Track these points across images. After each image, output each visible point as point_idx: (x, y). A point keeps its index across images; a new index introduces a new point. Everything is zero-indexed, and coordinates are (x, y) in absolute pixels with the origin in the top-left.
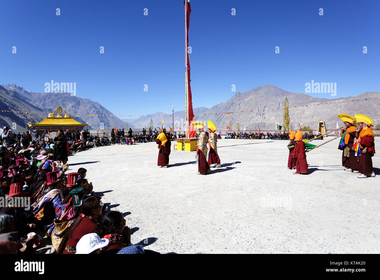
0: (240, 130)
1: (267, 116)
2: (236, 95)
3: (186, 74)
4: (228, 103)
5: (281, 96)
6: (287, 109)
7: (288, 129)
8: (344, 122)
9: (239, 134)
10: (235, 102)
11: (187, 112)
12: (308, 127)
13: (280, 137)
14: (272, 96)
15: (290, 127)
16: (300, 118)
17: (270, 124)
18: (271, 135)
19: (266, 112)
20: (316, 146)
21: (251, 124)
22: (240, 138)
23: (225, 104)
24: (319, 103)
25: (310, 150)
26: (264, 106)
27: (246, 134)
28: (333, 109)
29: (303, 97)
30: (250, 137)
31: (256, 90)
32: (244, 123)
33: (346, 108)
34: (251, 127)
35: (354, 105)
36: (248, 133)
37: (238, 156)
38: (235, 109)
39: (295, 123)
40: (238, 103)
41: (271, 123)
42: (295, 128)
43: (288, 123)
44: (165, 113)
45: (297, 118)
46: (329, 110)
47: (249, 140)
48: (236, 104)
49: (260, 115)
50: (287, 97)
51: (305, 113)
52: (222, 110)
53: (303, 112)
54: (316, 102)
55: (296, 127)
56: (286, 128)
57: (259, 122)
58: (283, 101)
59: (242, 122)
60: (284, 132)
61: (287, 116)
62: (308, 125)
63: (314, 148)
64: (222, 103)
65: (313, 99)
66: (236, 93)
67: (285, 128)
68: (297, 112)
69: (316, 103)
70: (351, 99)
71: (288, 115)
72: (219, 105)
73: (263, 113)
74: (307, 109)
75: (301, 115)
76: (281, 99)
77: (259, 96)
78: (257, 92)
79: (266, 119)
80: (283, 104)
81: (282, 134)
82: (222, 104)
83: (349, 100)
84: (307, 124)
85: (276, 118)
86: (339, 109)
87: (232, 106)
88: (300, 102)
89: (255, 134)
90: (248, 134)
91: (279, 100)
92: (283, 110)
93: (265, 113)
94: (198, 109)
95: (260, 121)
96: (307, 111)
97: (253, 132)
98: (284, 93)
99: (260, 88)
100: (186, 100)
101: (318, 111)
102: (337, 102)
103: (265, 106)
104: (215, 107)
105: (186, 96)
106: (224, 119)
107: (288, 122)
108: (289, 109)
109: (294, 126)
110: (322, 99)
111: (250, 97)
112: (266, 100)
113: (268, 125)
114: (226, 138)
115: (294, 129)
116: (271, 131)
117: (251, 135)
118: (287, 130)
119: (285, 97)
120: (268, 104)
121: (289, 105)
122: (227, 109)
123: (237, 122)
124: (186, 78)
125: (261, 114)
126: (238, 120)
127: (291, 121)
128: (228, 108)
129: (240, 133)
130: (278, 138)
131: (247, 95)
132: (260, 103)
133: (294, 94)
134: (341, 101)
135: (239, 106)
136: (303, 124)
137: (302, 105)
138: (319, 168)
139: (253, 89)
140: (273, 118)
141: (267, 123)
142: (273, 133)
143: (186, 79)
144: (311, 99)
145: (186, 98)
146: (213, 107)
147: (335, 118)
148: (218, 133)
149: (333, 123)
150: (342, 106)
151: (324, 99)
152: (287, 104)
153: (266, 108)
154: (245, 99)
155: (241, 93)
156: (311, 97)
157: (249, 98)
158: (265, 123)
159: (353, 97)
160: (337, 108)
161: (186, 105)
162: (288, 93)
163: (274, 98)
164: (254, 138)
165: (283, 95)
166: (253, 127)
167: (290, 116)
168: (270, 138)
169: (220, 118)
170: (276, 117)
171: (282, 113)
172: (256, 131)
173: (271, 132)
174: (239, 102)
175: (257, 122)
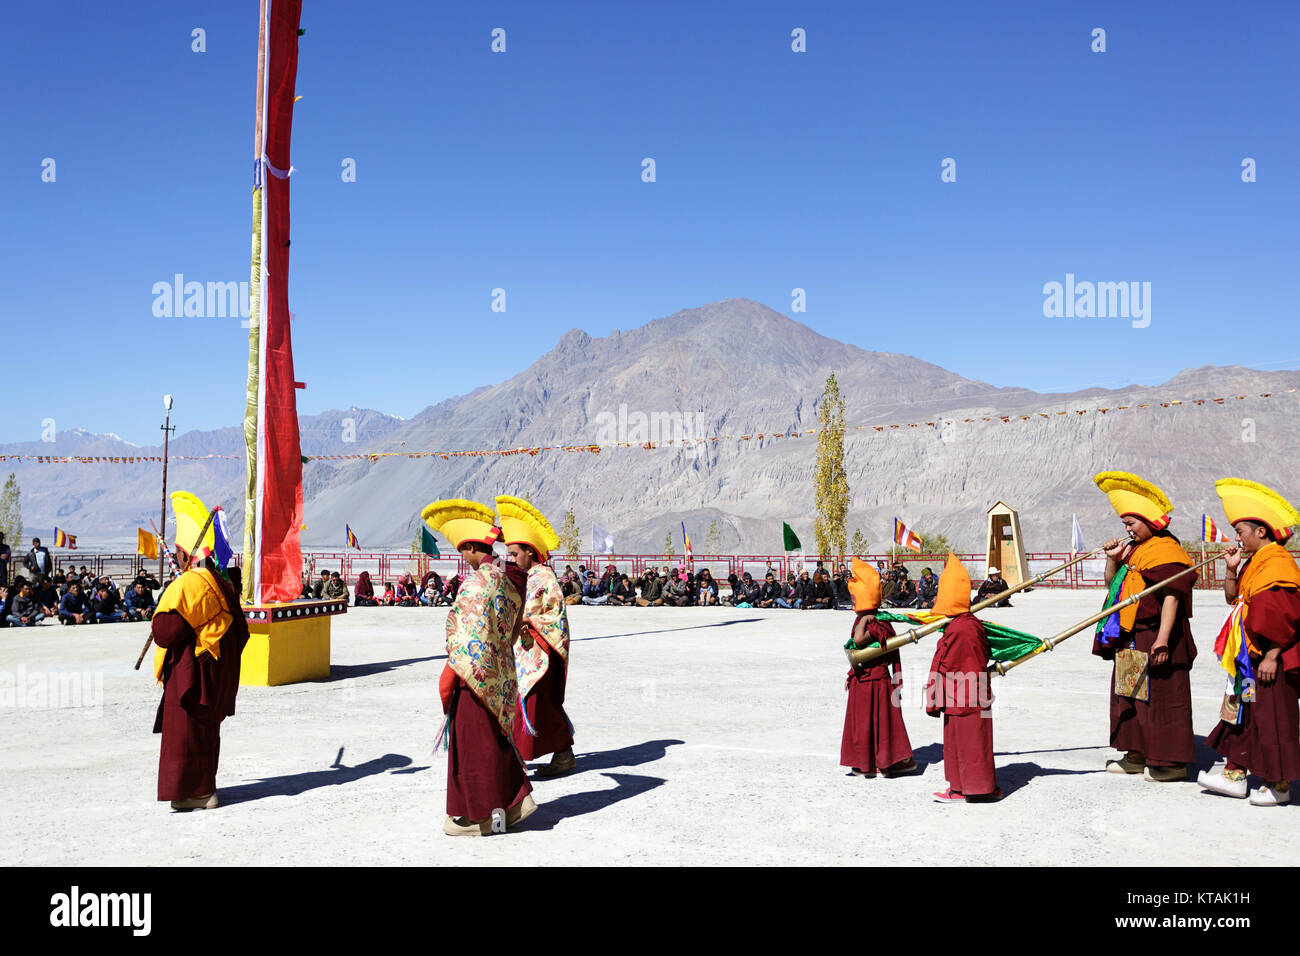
0: (582, 550)
1: (732, 473)
2: (563, 349)
3: (255, 205)
4: (518, 392)
5: (804, 363)
6: (834, 438)
7: (842, 546)
8: (1123, 516)
9: (576, 578)
10: (556, 386)
11: (255, 440)
12: (940, 537)
13: (796, 595)
14: (759, 366)
15: (849, 539)
16: (900, 491)
17: (747, 521)
18: (752, 581)
19: (727, 449)
20: (1040, 642)
21: (646, 519)
22: (580, 602)
23: (500, 396)
24: (992, 411)
25: (1011, 667)
26: (719, 417)
27: (614, 576)
28: (1059, 446)
29: (919, 376)
30: (638, 591)
31: (678, 325)
32: (606, 514)
33: (1117, 444)
34: (647, 538)
35: (1152, 427)
36: (624, 567)
38: (555, 425)
39: (874, 514)
40: (575, 394)
41: (755, 515)
42: (876, 541)
43: (840, 514)
44: (111, 441)
45: (889, 490)
46: (1040, 451)
47: (626, 611)
48: (563, 397)
49: (696, 467)
50: (838, 374)
51: (925, 464)
52: (479, 434)
53: (919, 454)
54: (978, 404)
55: (881, 539)
56: (831, 544)
57: (688, 506)
58: (815, 396)
59: (594, 508)
60: (820, 563)
61: (833, 475)
62: (941, 526)
63: (1030, 654)
64: (479, 391)
65: (967, 387)
66: (567, 336)
67: (824, 544)
68: (888, 455)
69: (982, 411)
70: (1135, 397)
71: (842, 474)
72: (461, 400)
73: (712, 455)
74: (937, 442)
75: (907, 471)
76: (807, 384)
77: (690, 360)
78: (679, 339)
79: (725, 488)
80: (818, 409)
81: (811, 577)
82: (482, 397)
83: (1128, 401)
84: (937, 522)
85: (782, 484)
86: (1084, 449)
87: (539, 413)
88: (904, 401)
89: (662, 574)
90: (625, 577)
91: (798, 388)
92: (816, 446)
93: (724, 456)
94: (333, 422)
95: (693, 502)
96: (937, 454)
97: (656, 564)
98: (822, 349)
99: (695, 317)
100: (251, 366)
101: (989, 454)
102: (1072, 408)
103: (723, 420)
104: (440, 415)
105: (252, 341)
106: (490, 483)
107: (843, 511)
108: (847, 440)
109: (874, 529)
110: (1006, 389)
111: (644, 363)
112: (730, 385)
113: (736, 523)
115: (872, 550)
116: (753, 559)
117: (641, 583)
118: (835, 552)
119: (825, 372)
120: (737, 404)
121: (848, 416)
122: (507, 423)
123: (566, 504)
124: (255, 225)
125: (703, 464)
126: (569, 495)
127: (857, 505)
128: (515, 424)
129: (583, 569)
130: (787, 596)
131: (623, 347)
132: (698, 400)
133: (875, 355)
134: (1090, 406)
135: (577, 411)
136: (918, 520)
137: (910, 416)
138: (1043, 762)
139: (660, 321)
140: (765, 484)
141: (735, 509)
142: (758, 571)
143: (254, 237)
144: (956, 386)
145: (253, 351)
146: (428, 409)
147: (1069, 492)
148: (451, 567)
149: (1059, 517)
150: (1097, 432)
151: (1014, 389)
152: (834, 411)
153: (727, 430)
154: (615, 374)
155: (592, 334)
156: (956, 377)
157: (635, 369)
158: (723, 514)
159: (1145, 389)
160: (1079, 441)
161: (250, 395)
162: (844, 353)
163: (772, 373)
164: (659, 601)
165: (817, 362)
166: (654, 535)
167: (851, 480)
168: (742, 600)
169: (469, 481)
170: (781, 478)
171: (809, 459)
172: (670, 557)
173: (749, 566)
174: (583, 390)
175: (679, 507)
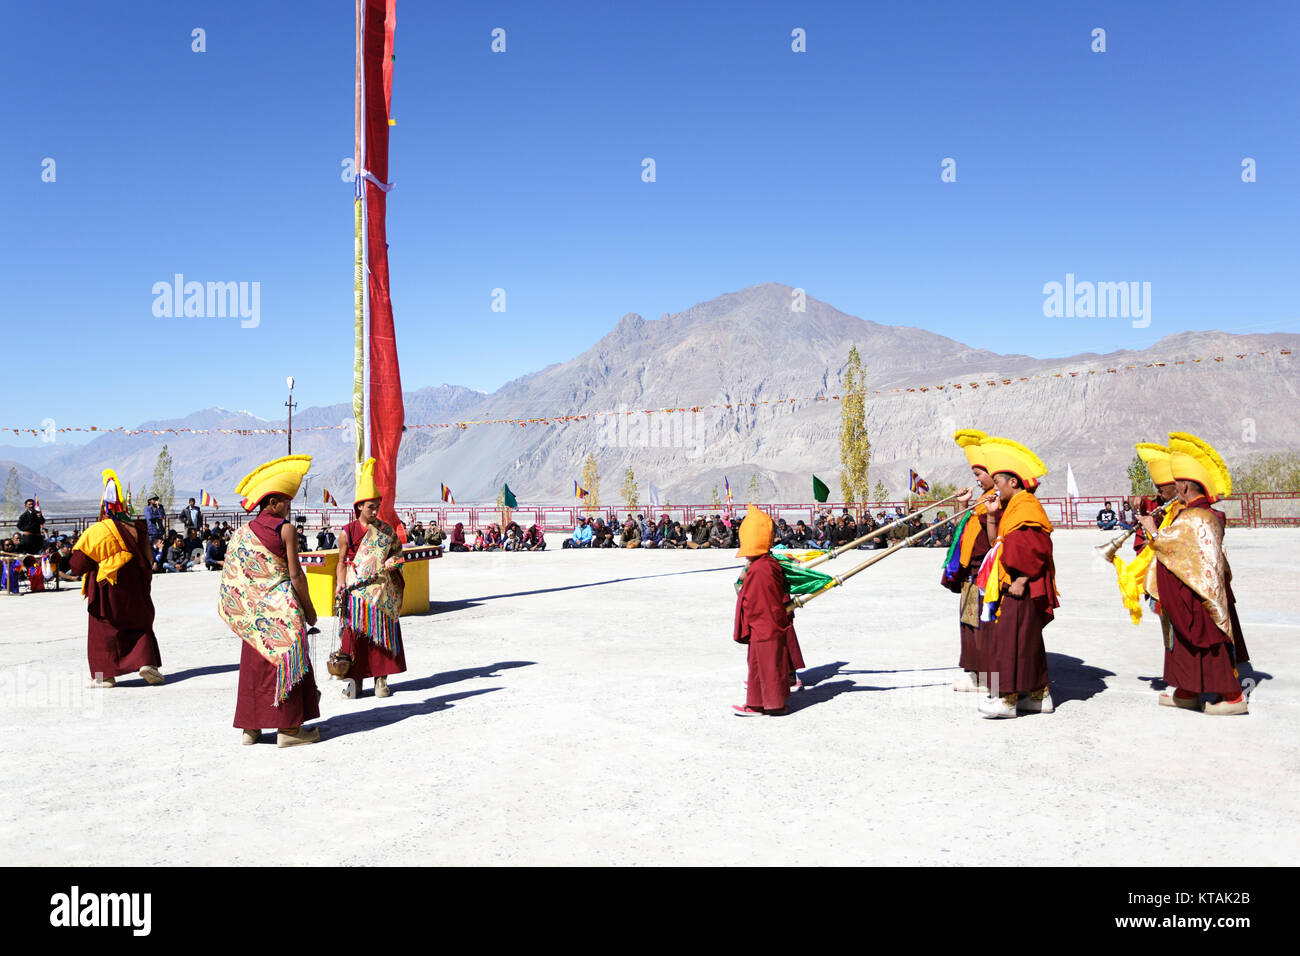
0: (641, 502)
1: (768, 434)
2: (621, 330)
3: (357, 213)
4: (584, 367)
5: (829, 338)
6: (857, 401)
7: (865, 494)
9: (636, 526)
10: (615, 362)
11: (362, 413)
12: (950, 486)
13: (825, 538)
14: (790, 341)
15: (872, 489)
16: (915, 446)
17: (781, 475)
18: (786, 526)
19: (763, 413)
21: (695, 474)
22: (640, 546)
23: (568, 372)
24: (995, 376)
26: (756, 385)
27: (667, 523)
28: (1055, 405)
29: (930, 347)
30: (689, 536)
31: (718, 308)
32: (660, 471)
33: (1107, 402)
34: (696, 490)
35: (1139, 386)
36: (676, 516)
37: (626, 636)
38: (616, 396)
39: (892, 467)
40: (632, 369)
41: (789, 470)
42: (894, 490)
43: (862, 468)
44: (245, 416)
45: (905, 446)
46: (1038, 410)
47: (679, 552)
48: (621, 373)
49: (737, 429)
50: (860, 347)
51: (937, 423)
52: (552, 404)
53: (931, 415)
54: (984, 370)
55: (899, 488)
56: (855, 494)
57: (731, 463)
58: (839, 366)
59: (650, 466)
60: (845, 510)
61: (856, 433)
62: (952, 476)
64: (551, 367)
65: (973, 355)
66: (624, 319)
67: (849, 494)
68: (904, 416)
69: (987, 376)
70: (1124, 361)
71: (864, 433)
72: (536, 376)
73: (751, 418)
74: (947, 404)
75: (921, 429)
76: (831, 355)
77: (731, 337)
78: (720, 320)
79: (762, 447)
80: (842, 376)
81: (838, 522)
82: (553, 374)
83: (1117, 364)
84: (948, 473)
85: (812, 442)
86: (1079, 406)
87: (601, 386)
88: (917, 368)
90: (677, 524)
91: (824, 359)
92: (840, 408)
93: (760, 420)
94: (430, 397)
95: (735, 460)
96: (947, 414)
97: (704, 512)
98: (844, 324)
99: (733, 300)
100: (357, 350)
101: (992, 413)
102: (1066, 371)
103: (760, 387)
104: (517, 389)
105: (357, 329)
106: (561, 446)
107: (864, 464)
108: (867, 403)
109: (892, 480)
110: (1008, 356)
111: (691, 341)
112: (765, 359)
113: (773, 477)
114: (567, 545)
115: (891, 498)
116: (788, 507)
117: (693, 529)
118: (858, 499)
119: (848, 345)
120: (772, 375)
121: (868, 383)
122: (575, 395)
123: (627, 463)
124: (357, 230)
125: (742, 425)
126: (629, 455)
127: (877, 460)
128: (581, 395)
129: (641, 517)
130: (817, 538)
131: (673, 328)
132: (737, 371)
133: (891, 329)
134: (1082, 369)
135: (635, 384)
136: (931, 471)
137: (920, 384)
139: (704, 304)
140: (798, 443)
141: (771, 465)
142: (792, 517)
143: (357, 240)
144: (963, 355)
145: (358, 337)
146: (507, 385)
147: (1064, 445)
148: (529, 518)
149: (1056, 467)
150: (1089, 392)
151: (1015, 356)
152: (857, 378)
153: (763, 397)
154: (666, 351)
155: (646, 317)
156: (963, 347)
157: (683, 346)
158: (761, 469)
159: (1132, 353)
160: (1072, 399)
161: (357, 375)
162: (864, 328)
163: (802, 347)
164: (706, 544)
165: (841, 336)
166: (702, 488)
167: (871, 437)
168: (778, 543)
169: (543, 445)
170: (810, 437)
171: (835, 420)
172: (717, 506)
173: (784, 514)
174: (638, 365)
175: (723, 464)
